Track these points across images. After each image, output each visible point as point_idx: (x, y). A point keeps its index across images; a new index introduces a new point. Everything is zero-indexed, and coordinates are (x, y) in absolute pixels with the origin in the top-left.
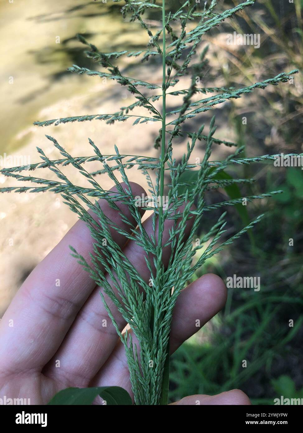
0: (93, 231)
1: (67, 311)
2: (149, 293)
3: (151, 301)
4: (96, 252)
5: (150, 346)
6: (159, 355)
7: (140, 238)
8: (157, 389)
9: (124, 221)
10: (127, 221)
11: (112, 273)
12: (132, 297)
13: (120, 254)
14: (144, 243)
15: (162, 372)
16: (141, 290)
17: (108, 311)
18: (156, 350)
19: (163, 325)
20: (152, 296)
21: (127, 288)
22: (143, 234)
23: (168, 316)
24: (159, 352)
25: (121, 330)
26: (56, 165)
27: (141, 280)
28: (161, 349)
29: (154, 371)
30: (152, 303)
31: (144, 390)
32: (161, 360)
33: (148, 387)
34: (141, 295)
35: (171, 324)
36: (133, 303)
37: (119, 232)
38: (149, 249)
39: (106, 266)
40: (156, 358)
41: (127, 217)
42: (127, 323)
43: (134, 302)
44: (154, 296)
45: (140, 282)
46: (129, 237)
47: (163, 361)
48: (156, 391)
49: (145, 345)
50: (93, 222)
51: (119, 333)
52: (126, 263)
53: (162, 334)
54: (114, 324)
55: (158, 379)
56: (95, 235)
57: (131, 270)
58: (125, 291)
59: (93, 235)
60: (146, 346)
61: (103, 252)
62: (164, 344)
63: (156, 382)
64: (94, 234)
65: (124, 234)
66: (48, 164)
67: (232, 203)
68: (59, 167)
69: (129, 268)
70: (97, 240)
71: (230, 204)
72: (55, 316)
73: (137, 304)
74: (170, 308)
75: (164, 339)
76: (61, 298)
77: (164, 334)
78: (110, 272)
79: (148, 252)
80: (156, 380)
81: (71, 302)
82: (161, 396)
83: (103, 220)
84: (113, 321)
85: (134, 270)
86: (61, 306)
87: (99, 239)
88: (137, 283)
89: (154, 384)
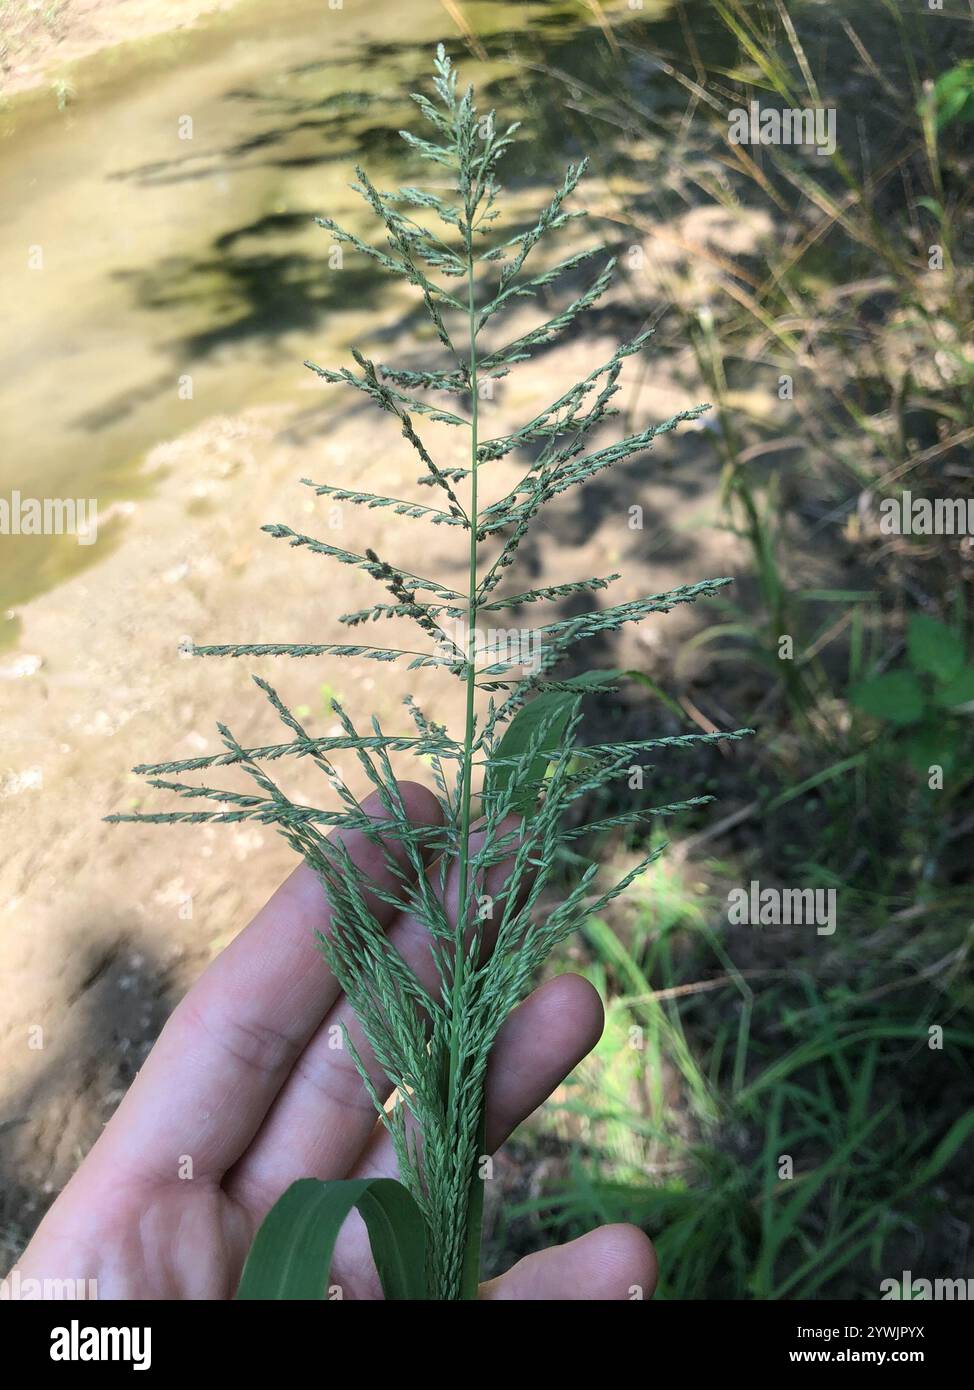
0: (332, 890)
1: (273, 1056)
2: (438, 1021)
3: (442, 1037)
4: (335, 934)
5: (442, 1133)
6: (462, 1147)
7: (420, 905)
8: (459, 1223)
9: (392, 869)
10: (397, 869)
11: (364, 980)
12: (406, 1031)
13: (381, 939)
14: (430, 917)
15: (467, 1186)
16: (422, 1013)
17: (355, 1059)
18: (454, 1139)
19: (470, 1084)
20: (446, 1026)
21: (396, 1012)
22: (428, 898)
23: (479, 1066)
24: (460, 1141)
25: (383, 1100)
26: (255, 760)
27: (423, 994)
28: (466, 1136)
29: (452, 1183)
30: (443, 1042)
31: (429, 1228)
32: (464, 1158)
33: (440, 1218)
34: (421, 1024)
35: (483, 1083)
36: (408, 1043)
37: (380, 897)
38: (440, 930)
39: (353, 967)
40: (456, 1154)
41: (398, 859)
42: (394, 1086)
43: (411, 1040)
44: (449, 1027)
45: (422, 999)
46: (400, 907)
47: (469, 1163)
48: (455, 1227)
49: (433, 1128)
50: (331, 872)
51: (378, 1106)
52: (393, 959)
53: (466, 1105)
54: (369, 1088)
55: (461, 1200)
56: (334, 899)
57: (402, 973)
58: (393, 1018)
59: (330, 899)
60: (435, 1131)
61: (347, 936)
62: (470, 1125)
63: (456, 1207)
64: (333, 897)
65: (392, 901)
66: (240, 756)
67: (606, 825)
68: (263, 764)
69: (399, 969)
70: (338, 909)
71: (601, 828)
72: (250, 1064)
73: (417, 1044)
74: (485, 1049)
75: (471, 1114)
76: (264, 1029)
77: (470, 1104)
78: (360, 978)
79: (437, 936)
80: (455, 1201)
81: (282, 1037)
82: (466, 1238)
83: (350, 875)
84: (366, 1081)
85: (409, 974)
86: (263, 1043)
87: (340, 908)
88: (414, 1000)
89: (452, 1211)
